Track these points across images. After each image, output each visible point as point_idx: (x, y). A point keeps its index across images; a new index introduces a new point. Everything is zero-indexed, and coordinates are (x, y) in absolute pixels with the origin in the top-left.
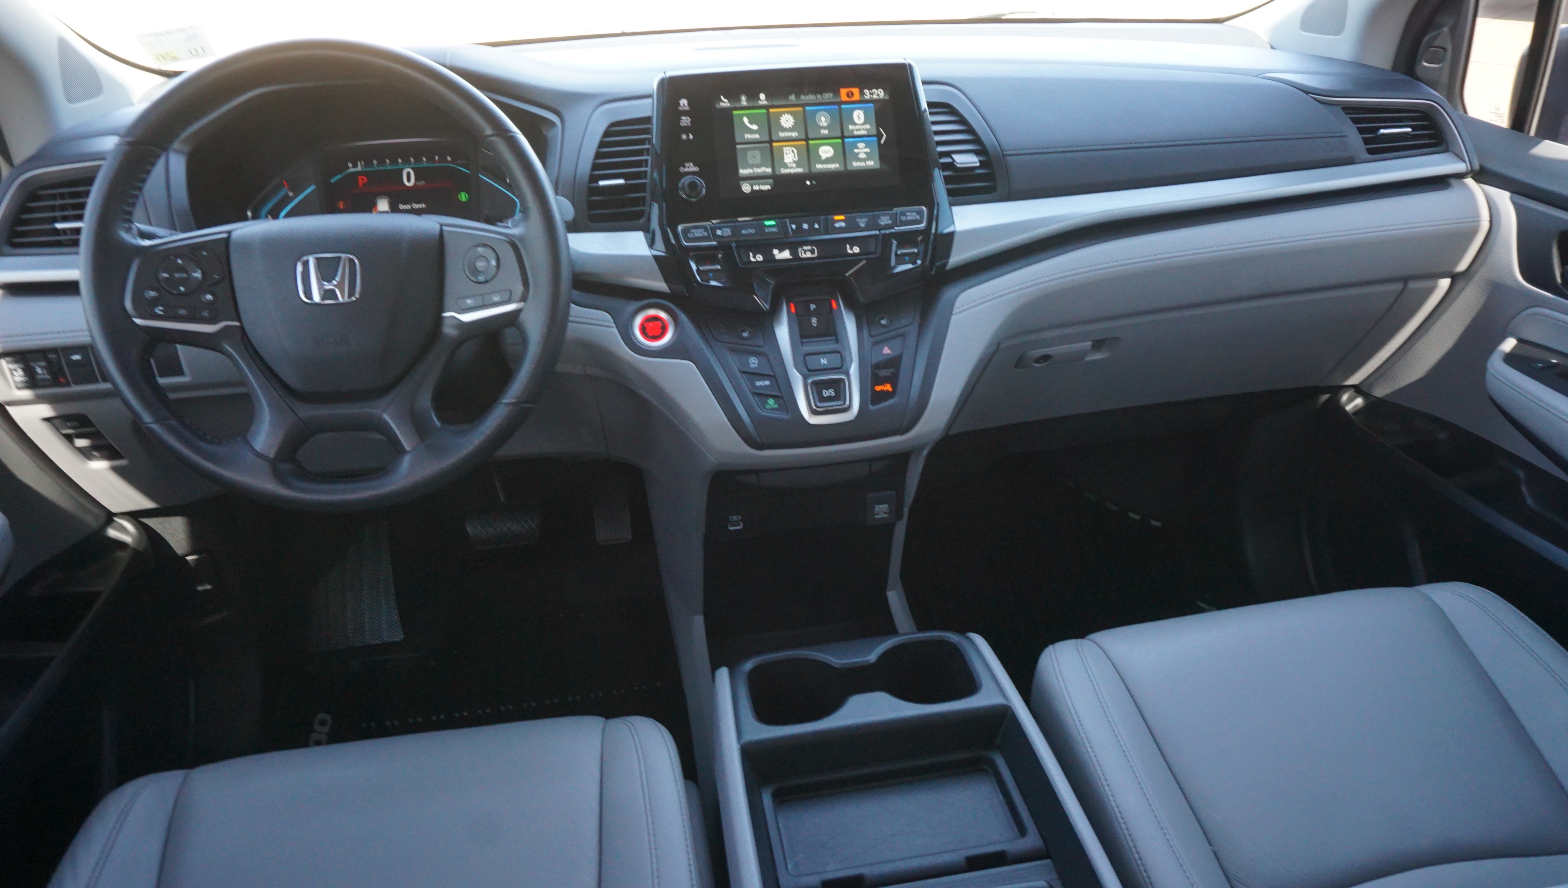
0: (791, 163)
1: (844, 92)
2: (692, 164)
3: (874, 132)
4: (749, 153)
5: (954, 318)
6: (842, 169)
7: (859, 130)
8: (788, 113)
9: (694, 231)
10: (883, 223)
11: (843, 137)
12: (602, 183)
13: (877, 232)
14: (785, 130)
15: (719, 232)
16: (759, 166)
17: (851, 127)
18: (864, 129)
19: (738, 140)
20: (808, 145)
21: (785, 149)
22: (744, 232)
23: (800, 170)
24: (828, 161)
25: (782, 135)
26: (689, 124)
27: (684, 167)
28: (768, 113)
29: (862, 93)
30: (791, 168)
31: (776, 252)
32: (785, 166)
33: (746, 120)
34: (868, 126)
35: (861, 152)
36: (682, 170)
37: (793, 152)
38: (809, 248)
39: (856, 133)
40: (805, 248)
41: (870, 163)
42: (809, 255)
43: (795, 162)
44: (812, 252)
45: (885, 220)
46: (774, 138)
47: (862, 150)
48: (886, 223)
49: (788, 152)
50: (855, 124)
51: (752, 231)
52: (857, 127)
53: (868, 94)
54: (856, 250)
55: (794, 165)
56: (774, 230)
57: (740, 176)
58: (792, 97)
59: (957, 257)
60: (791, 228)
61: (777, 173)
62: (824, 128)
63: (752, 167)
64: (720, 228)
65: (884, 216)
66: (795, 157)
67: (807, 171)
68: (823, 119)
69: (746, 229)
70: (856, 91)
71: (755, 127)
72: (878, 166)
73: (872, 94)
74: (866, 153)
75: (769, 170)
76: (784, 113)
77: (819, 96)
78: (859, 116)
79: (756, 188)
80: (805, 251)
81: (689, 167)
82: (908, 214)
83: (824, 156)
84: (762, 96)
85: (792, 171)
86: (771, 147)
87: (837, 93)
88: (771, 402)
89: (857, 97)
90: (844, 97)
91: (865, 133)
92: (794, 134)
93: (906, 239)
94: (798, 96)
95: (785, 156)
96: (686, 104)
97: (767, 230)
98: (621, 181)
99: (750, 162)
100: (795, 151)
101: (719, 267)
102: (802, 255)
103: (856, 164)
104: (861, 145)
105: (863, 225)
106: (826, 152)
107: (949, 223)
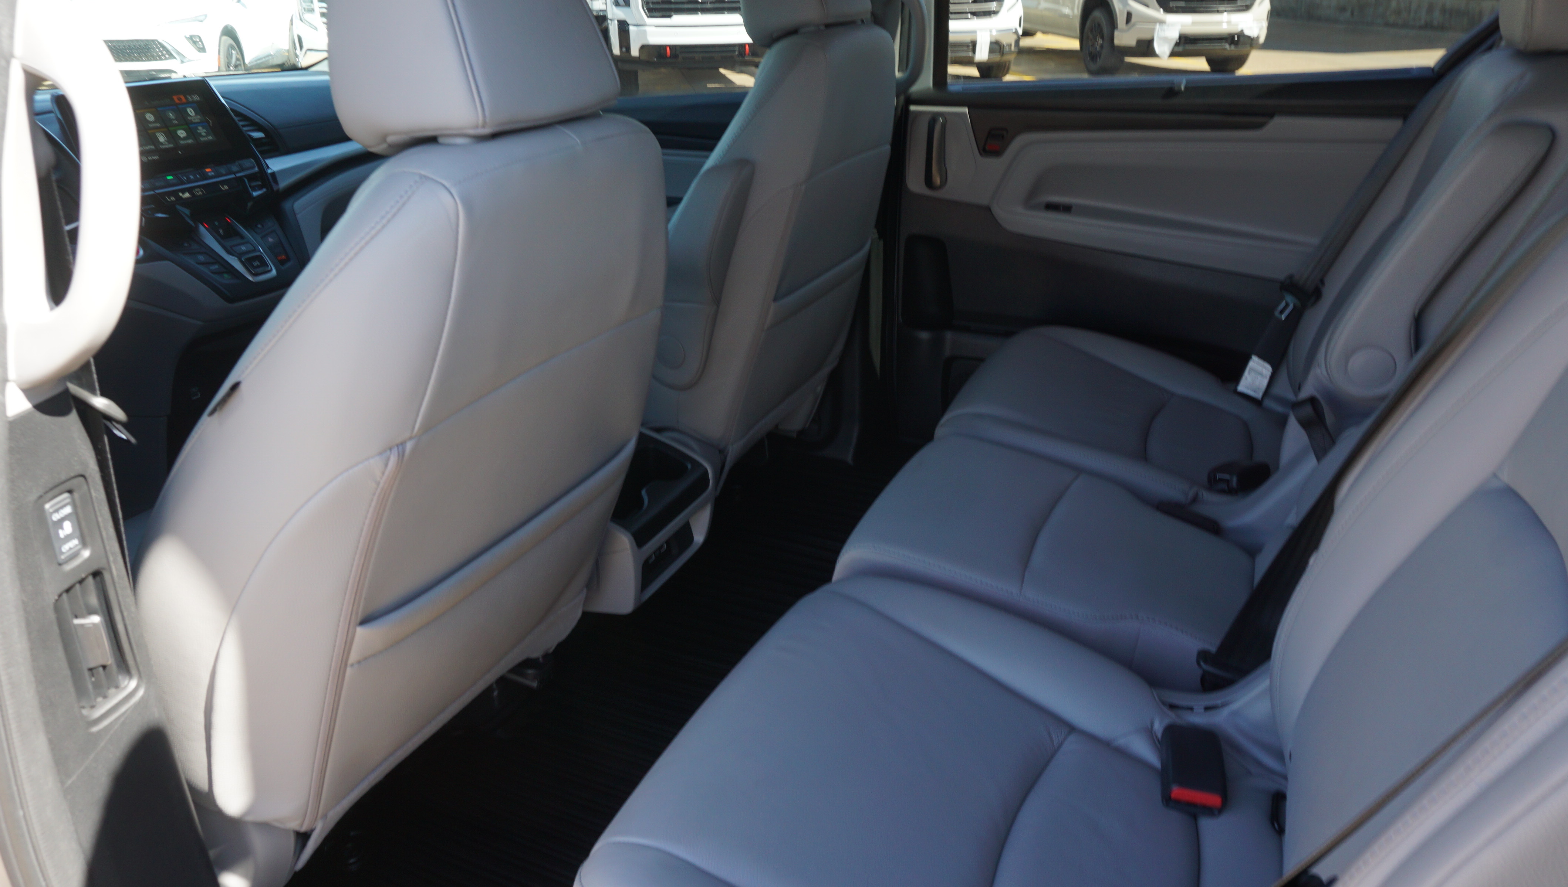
0: (164, 142)
1: (175, 98)
3: (204, 120)
5: (298, 216)
6: (197, 142)
7: (194, 119)
8: (148, 112)
10: (234, 170)
11: (187, 124)
13: (233, 176)
14: (151, 122)
17: (189, 118)
18: (197, 119)
20: (169, 131)
21: (157, 134)
23: (171, 146)
24: (185, 139)
25: (151, 126)
29: (186, 98)
30: (165, 144)
31: (181, 194)
32: (162, 144)
34: (199, 117)
37: (162, 135)
38: (199, 189)
39: (193, 121)
40: (197, 190)
41: (210, 138)
42: (201, 194)
43: (166, 141)
44: (202, 191)
45: (235, 168)
46: (146, 128)
47: (202, 131)
48: (236, 170)
49: (159, 135)
50: (191, 116)
51: (162, 183)
53: (190, 99)
54: (226, 187)
55: (166, 143)
56: (174, 181)
58: (146, 103)
59: (283, 184)
60: (184, 179)
61: (159, 148)
62: (174, 120)
65: (233, 166)
66: (165, 138)
67: (176, 146)
68: (171, 114)
70: (182, 97)
72: (215, 139)
73: (193, 98)
74: (205, 132)
75: (153, 147)
76: (146, 113)
78: (190, 111)
79: (150, 158)
80: (198, 192)
82: (245, 164)
83: (182, 136)
85: (167, 146)
86: (148, 133)
87: (172, 100)
88: (226, 276)
89: (184, 100)
90: (177, 102)
91: (198, 121)
92: (158, 125)
93: (251, 178)
94: (149, 102)
95: (159, 138)
97: (170, 182)
100: (164, 135)
101: (153, 206)
102: (197, 194)
103: (202, 139)
104: (200, 128)
105: (224, 173)
106: (182, 133)
107: (268, 167)
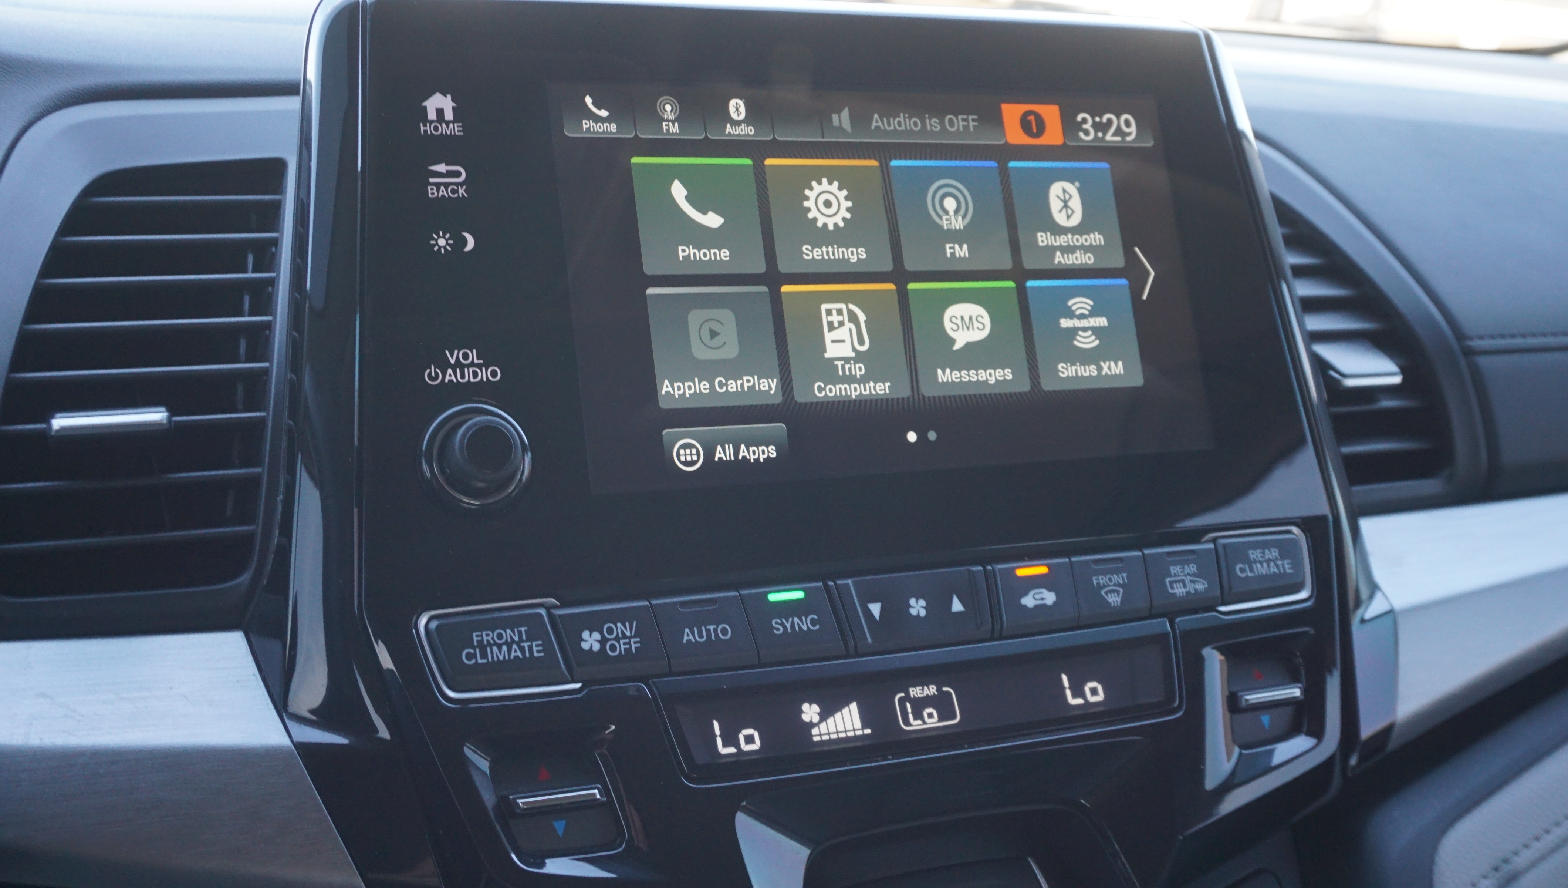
0: (847, 360)
1: (1012, 112)
2: (473, 356)
3: (1118, 261)
4: (695, 317)
6: (1025, 386)
7: (1068, 250)
8: (832, 175)
9: (488, 636)
10: (1179, 591)
11: (1020, 274)
12: (60, 422)
13: (1158, 625)
14: (823, 237)
15: (590, 641)
16: (733, 370)
17: (1043, 239)
18: (1086, 249)
19: (650, 267)
20: (903, 296)
21: (824, 307)
22: (688, 636)
23: (881, 389)
24: (977, 356)
25: (812, 253)
26: (461, 191)
27: (444, 365)
28: (759, 170)
29: (1070, 126)
30: (850, 379)
31: (810, 712)
32: (828, 372)
33: (678, 191)
34: (1096, 239)
35: (1085, 329)
36: (432, 375)
37: (853, 318)
38: (931, 690)
39: (1059, 258)
40: (916, 692)
41: (1114, 368)
42: (931, 720)
43: (859, 357)
44: (942, 705)
46: (784, 267)
47: (1083, 320)
48: (1191, 588)
49: (835, 318)
50: (1059, 230)
51: (722, 631)
52: (1062, 240)
53: (1088, 126)
54: (1094, 694)
55: (859, 370)
56: (805, 624)
57: (664, 404)
58: (843, 119)
60: (868, 614)
61: (800, 397)
62: (956, 236)
63: (708, 370)
64: (594, 623)
65: (1183, 563)
66: (861, 342)
67: (905, 392)
68: (950, 204)
69: (698, 622)
70: (1050, 113)
71: (713, 220)
72: (1138, 380)
73: (1103, 127)
74: (1097, 331)
75: (769, 385)
76: (818, 174)
77: (933, 124)
79: (723, 453)
80: (919, 705)
81: (462, 367)
82: (1254, 554)
83: (961, 339)
84: (737, 108)
85: (854, 391)
86: (776, 298)
87: (993, 119)
89: (1053, 135)
90: (1015, 135)
91: (1086, 259)
92: (855, 255)
94: (860, 120)
95: (829, 336)
96: (449, 115)
97: (778, 626)
98: (156, 416)
99: (700, 352)
100: (862, 317)
101: (592, 794)
102: (907, 722)
103: (1066, 371)
104: (1080, 304)
105: (1114, 599)
106: (967, 323)
107: (1374, 588)
